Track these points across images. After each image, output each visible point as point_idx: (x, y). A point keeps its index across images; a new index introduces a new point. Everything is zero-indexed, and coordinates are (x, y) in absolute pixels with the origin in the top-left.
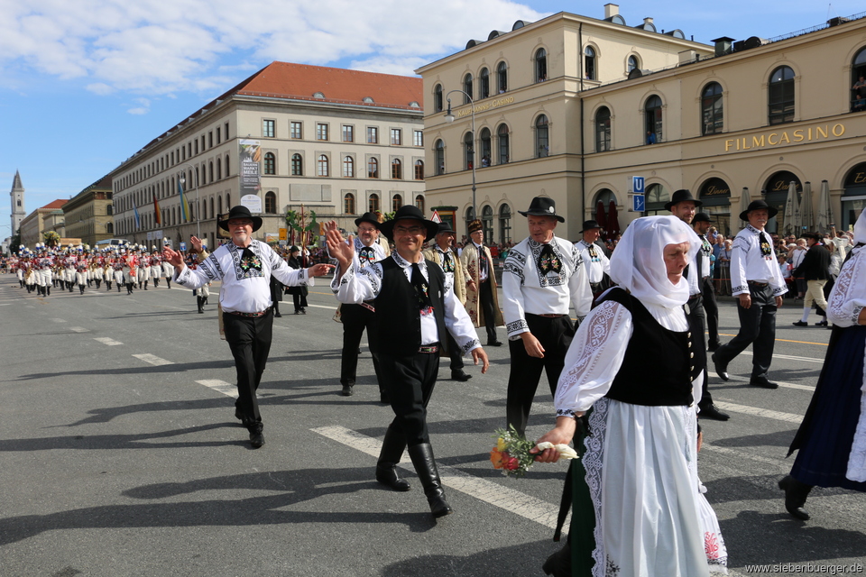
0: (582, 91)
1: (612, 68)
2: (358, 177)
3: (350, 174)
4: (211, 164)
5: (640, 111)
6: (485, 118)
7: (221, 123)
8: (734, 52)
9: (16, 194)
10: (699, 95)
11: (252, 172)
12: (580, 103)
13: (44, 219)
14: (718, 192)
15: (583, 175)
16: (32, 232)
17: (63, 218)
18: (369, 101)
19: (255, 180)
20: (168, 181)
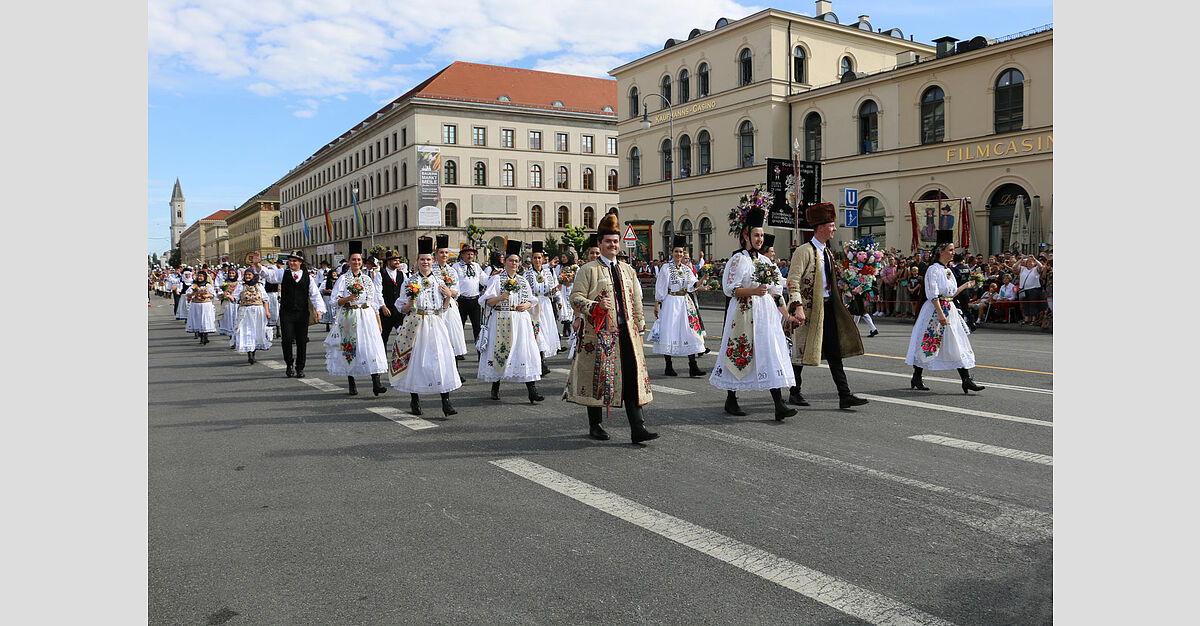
0: (791, 95)
1: (823, 71)
2: (546, 187)
3: (538, 185)
4: (387, 173)
5: (854, 117)
6: (685, 124)
7: (397, 128)
8: (958, 53)
9: (176, 204)
10: (918, 101)
11: (431, 182)
12: (788, 108)
13: (206, 231)
16: (192, 246)
17: (227, 230)
18: (558, 104)
19: (434, 190)
20: (340, 191)
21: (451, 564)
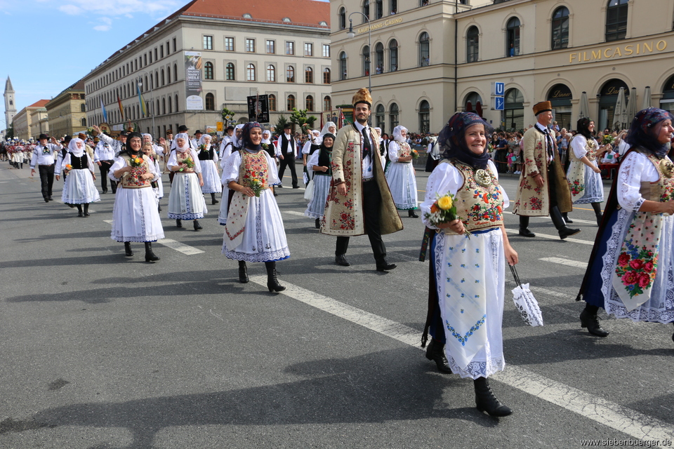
0: (457, 13)
2: (279, 81)
3: (272, 80)
4: (163, 71)
5: (502, 30)
6: (379, 34)
7: (169, 38)
9: (8, 95)
10: (550, 17)
11: (195, 78)
12: (454, 23)
13: (32, 115)
14: (562, 95)
15: (456, 81)
16: (22, 126)
17: (47, 114)
18: (287, 20)
19: (197, 84)
20: (129, 85)
21: (217, 348)
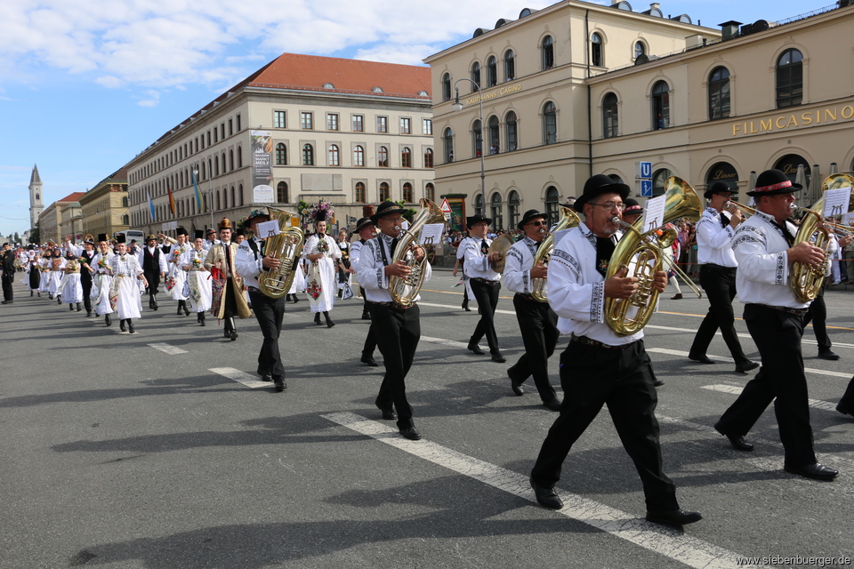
0: (589, 77)
1: (618, 54)
2: (369, 166)
3: (361, 164)
4: (224, 156)
5: (647, 96)
6: (493, 105)
7: (232, 114)
8: (742, 36)
9: (35, 187)
10: (706, 80)
11: (264, 163)
12: (586, 90)
13: (62, 212)
14: (725, 176)
15: (591, 161)
16: (50, 225)
17: (80, 210)
18: (378, 90)
19: (267, 170)
20: (182, 173)
